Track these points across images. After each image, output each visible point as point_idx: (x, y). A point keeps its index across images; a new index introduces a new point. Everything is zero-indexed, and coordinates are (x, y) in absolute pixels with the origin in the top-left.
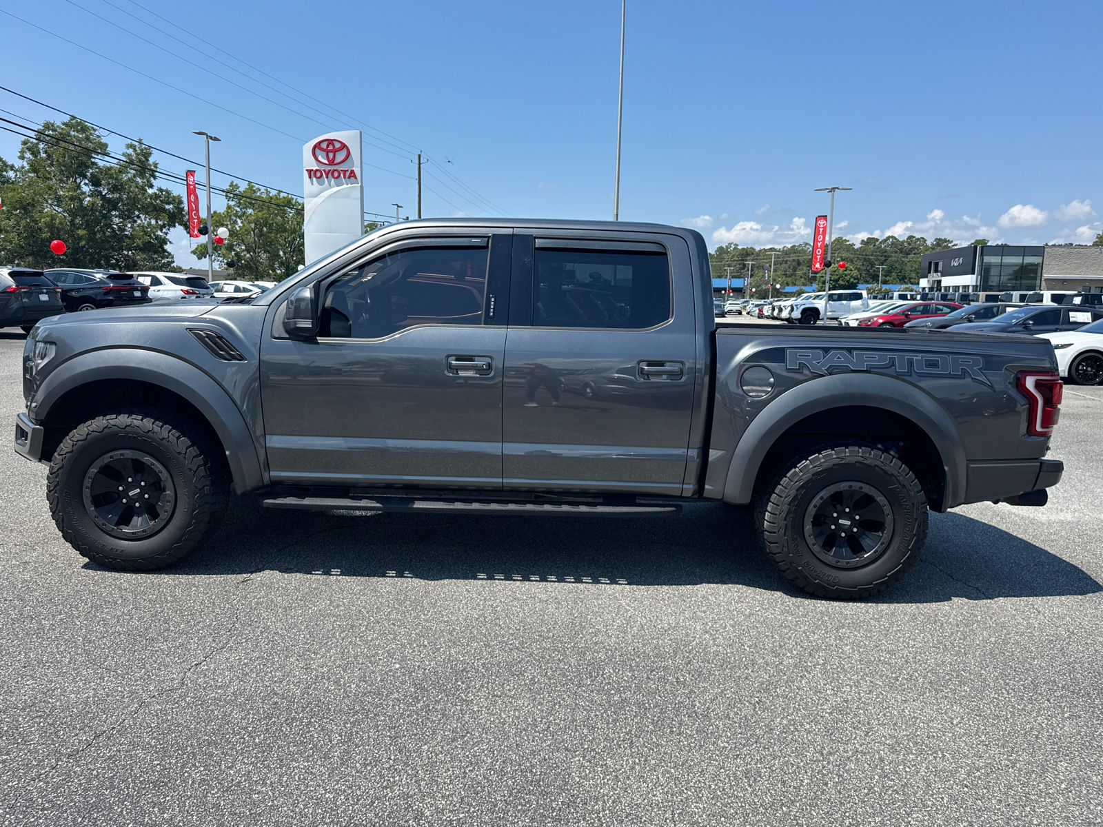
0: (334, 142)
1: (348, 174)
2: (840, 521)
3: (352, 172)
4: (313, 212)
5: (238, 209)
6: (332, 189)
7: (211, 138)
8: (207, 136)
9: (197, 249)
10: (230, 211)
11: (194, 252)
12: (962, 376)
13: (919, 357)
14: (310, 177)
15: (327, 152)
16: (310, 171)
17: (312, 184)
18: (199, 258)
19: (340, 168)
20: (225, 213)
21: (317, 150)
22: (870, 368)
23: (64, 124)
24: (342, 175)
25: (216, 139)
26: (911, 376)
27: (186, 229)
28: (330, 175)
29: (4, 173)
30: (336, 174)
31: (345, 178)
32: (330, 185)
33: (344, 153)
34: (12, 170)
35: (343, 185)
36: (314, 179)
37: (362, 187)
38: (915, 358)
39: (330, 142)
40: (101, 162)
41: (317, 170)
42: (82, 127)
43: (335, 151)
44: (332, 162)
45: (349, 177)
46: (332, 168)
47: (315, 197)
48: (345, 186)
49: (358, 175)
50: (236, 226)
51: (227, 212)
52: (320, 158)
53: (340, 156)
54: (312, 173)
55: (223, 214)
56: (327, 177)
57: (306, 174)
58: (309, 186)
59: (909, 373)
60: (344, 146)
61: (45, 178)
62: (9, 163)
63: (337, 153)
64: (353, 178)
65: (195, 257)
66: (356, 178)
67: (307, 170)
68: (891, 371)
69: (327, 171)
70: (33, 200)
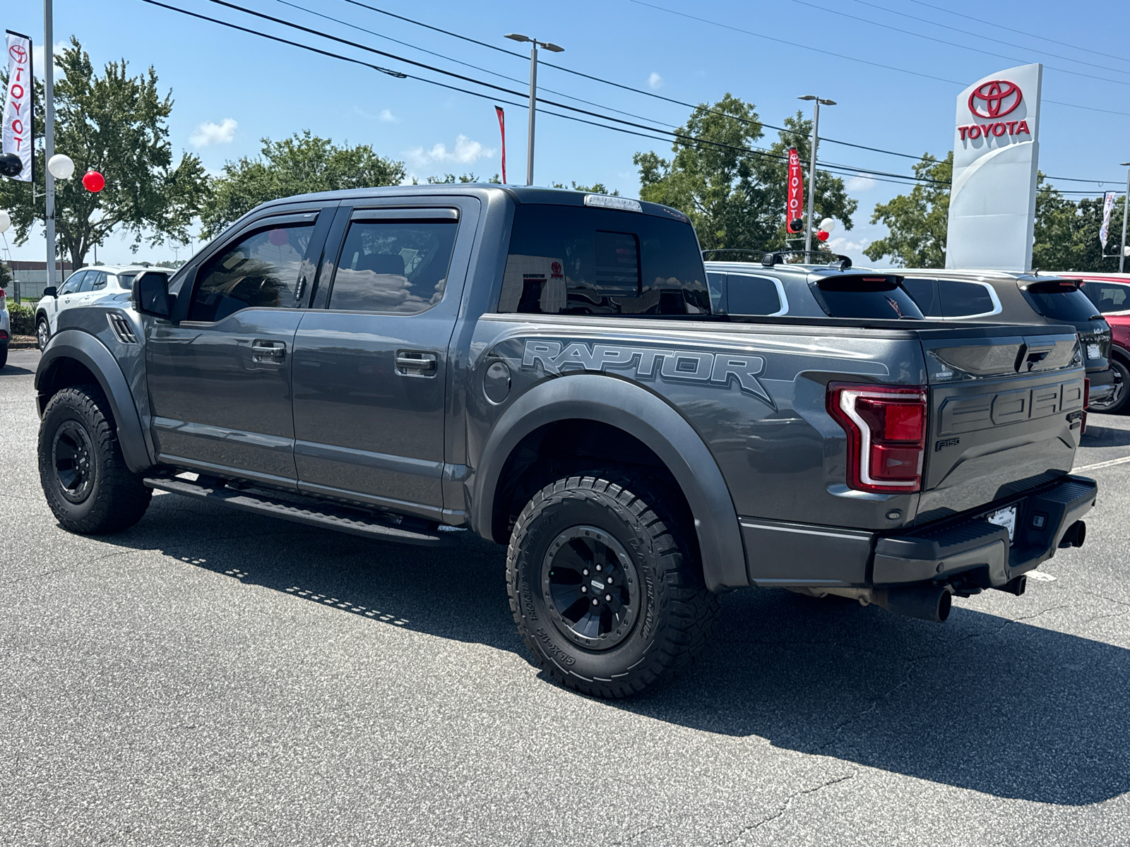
0: (1000, 85)
1: (1016, 128)
2: (594, 583)
3: (1024, 124)
4: (964, 187)
5: (932, 190)
6: (993, 151)
7: (823, 102)
8: (818, 100)
9: (871, 247)
10: (917, 194)
11: (866, 253)
12: (726, 386)
13: (670, 355)
14: (963, 138)
15: (990, 100)
16: (963, 130)
17: (965, 148)
18: (873, 260)
19: (1004, 120)
20: (911, 197)
21: (976, 99)
22: (606, 368)
23: (719, 105)
24: (1008, 131)
25: (830, 103)
26: (654, 381)
27: (845, 224)
28: (991, 133)
29: (655, 170)
30: (999, 130)
31: (1011, 133)
32: (989, 146)
33: (1013, 99)
34: (662, 165)
35: (1008, 144)
36: (969, 140)
37: (1036, 146)
38: (666, 356)
39: (995, 85)
40: (754, 145)
41: (973, 128)
42: (736, 106)
43: (1000, 98)
44: (995, 114)
45: (1018, 133)
46: (995, 122)
47: (968, 165)
48: (1012, 145)
49: (1032, 128)
50: (925, 214)
51: (914, 195)
52: (979, 111)
53: (1007, 104)
54: (967, 132)
55: (909, 198)
56: (987, 136)
57: (958, 134)
58: (962, 151)
59: (652, 377)
60: (1014, 89)
61: (692, 172)
62: (660, 159)
63: (1003, 100)
64: (1023, 134)
65: (868, 259)
66: (1028, 132)
67: (960, 129)
68: (630, 374)
69: (987, 126)
70: (676, 199)
